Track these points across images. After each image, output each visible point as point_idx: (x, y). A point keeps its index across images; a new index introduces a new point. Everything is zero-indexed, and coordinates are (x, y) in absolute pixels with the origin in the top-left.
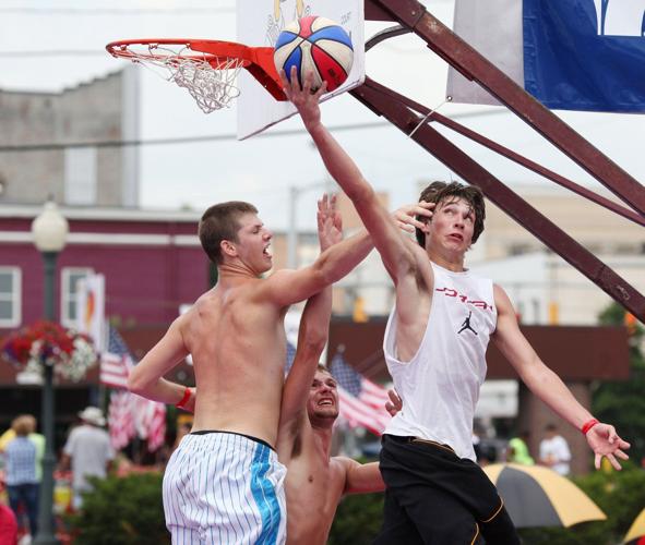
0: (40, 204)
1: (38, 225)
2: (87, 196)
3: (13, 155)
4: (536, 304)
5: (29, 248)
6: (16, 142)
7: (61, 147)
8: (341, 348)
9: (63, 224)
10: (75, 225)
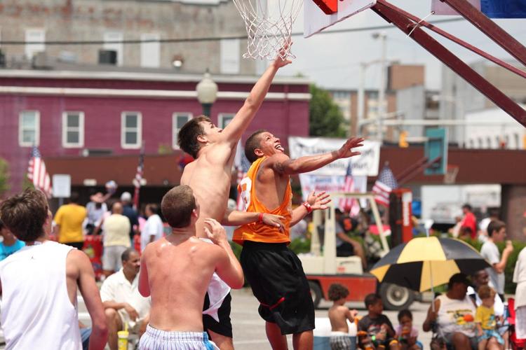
0: (202, 74)
1: (199, 87)
2: (234, 69)
3: (189, 44)
4: (516, 136)
5: (194, 101)
6: (191, 37)
7: (219, 39)
8: (387, 163)
9: (214, 86)
10: (222, 86)
